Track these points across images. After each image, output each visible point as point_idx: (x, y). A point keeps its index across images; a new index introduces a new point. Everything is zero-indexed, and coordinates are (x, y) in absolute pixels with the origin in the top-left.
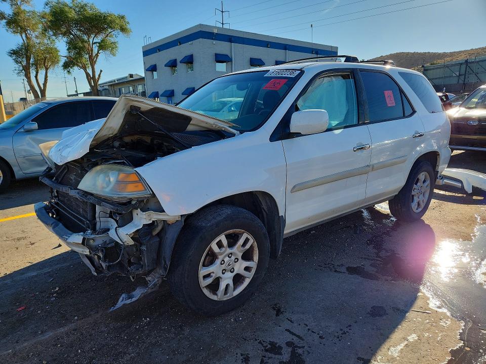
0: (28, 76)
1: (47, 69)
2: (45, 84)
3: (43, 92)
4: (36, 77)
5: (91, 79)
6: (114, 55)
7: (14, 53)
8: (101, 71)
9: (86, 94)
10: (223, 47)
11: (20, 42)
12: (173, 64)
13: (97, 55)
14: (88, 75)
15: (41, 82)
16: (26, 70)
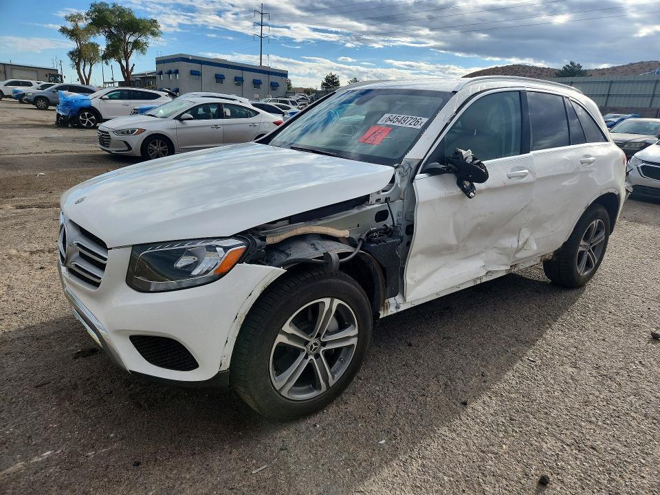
0: (78, 69)
1: (91, 65)
2: (89, 76)
3: (88, 81)
4: (84, 70)
5: (125, 71)
6: (144, 54)
7: (72, 54)
8: (134, 65)
9: (121, 84)
10: (196, 67)
11: (76, 47)
12: (170, 73)
13: (131, 51)
14: (122, 67)
15: (87, 74)
16: (78, 65)
